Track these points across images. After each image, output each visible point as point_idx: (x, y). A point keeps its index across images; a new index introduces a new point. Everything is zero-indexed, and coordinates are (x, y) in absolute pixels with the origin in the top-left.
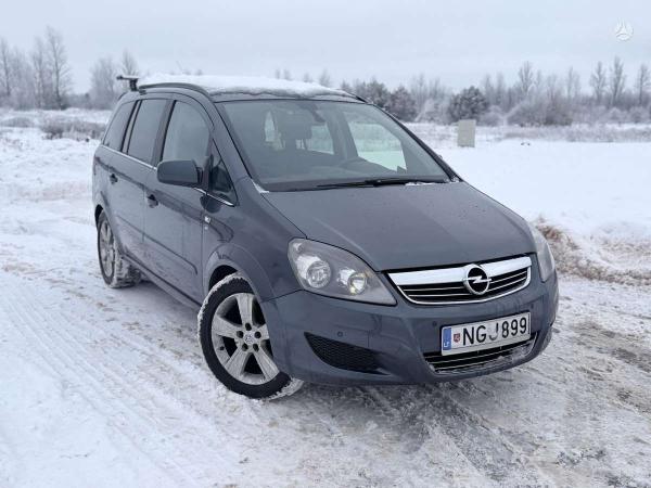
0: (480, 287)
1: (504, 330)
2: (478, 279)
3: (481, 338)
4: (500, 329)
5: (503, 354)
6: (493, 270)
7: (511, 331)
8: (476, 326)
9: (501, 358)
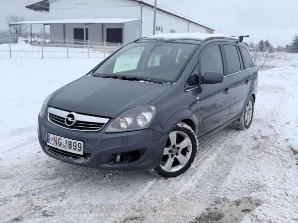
0: (69, 122)
1: (69, 145)
2: (70, 119)
3: (60, 144)
4: (68, 144)
5: (73, 157)
6: (79, 117)
7: (73, 147)
8: (58, 137)
9: (71, 157)
